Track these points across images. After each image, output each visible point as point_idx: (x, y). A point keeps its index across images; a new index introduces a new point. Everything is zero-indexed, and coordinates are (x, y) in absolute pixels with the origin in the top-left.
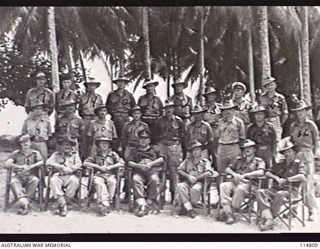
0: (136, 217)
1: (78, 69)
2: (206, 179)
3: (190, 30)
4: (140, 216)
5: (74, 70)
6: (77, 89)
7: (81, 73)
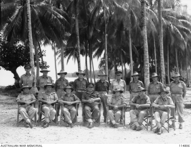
0: (88, 128)
2: (123, 108)
3: (98, 30)
4: (90, 128)
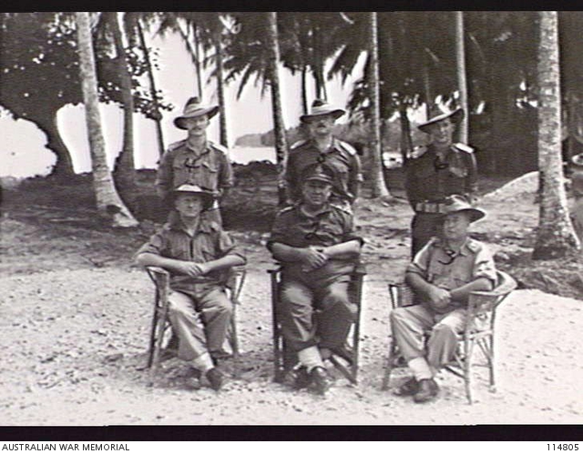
1: (135, 50)
5: (128, 51)
6: (135, 88)
7: (141, 58)
